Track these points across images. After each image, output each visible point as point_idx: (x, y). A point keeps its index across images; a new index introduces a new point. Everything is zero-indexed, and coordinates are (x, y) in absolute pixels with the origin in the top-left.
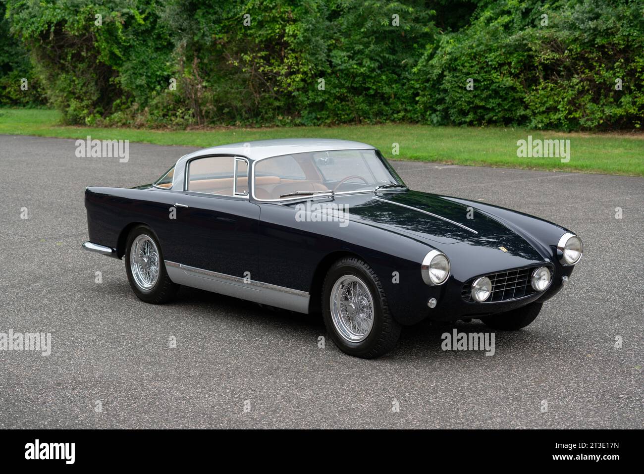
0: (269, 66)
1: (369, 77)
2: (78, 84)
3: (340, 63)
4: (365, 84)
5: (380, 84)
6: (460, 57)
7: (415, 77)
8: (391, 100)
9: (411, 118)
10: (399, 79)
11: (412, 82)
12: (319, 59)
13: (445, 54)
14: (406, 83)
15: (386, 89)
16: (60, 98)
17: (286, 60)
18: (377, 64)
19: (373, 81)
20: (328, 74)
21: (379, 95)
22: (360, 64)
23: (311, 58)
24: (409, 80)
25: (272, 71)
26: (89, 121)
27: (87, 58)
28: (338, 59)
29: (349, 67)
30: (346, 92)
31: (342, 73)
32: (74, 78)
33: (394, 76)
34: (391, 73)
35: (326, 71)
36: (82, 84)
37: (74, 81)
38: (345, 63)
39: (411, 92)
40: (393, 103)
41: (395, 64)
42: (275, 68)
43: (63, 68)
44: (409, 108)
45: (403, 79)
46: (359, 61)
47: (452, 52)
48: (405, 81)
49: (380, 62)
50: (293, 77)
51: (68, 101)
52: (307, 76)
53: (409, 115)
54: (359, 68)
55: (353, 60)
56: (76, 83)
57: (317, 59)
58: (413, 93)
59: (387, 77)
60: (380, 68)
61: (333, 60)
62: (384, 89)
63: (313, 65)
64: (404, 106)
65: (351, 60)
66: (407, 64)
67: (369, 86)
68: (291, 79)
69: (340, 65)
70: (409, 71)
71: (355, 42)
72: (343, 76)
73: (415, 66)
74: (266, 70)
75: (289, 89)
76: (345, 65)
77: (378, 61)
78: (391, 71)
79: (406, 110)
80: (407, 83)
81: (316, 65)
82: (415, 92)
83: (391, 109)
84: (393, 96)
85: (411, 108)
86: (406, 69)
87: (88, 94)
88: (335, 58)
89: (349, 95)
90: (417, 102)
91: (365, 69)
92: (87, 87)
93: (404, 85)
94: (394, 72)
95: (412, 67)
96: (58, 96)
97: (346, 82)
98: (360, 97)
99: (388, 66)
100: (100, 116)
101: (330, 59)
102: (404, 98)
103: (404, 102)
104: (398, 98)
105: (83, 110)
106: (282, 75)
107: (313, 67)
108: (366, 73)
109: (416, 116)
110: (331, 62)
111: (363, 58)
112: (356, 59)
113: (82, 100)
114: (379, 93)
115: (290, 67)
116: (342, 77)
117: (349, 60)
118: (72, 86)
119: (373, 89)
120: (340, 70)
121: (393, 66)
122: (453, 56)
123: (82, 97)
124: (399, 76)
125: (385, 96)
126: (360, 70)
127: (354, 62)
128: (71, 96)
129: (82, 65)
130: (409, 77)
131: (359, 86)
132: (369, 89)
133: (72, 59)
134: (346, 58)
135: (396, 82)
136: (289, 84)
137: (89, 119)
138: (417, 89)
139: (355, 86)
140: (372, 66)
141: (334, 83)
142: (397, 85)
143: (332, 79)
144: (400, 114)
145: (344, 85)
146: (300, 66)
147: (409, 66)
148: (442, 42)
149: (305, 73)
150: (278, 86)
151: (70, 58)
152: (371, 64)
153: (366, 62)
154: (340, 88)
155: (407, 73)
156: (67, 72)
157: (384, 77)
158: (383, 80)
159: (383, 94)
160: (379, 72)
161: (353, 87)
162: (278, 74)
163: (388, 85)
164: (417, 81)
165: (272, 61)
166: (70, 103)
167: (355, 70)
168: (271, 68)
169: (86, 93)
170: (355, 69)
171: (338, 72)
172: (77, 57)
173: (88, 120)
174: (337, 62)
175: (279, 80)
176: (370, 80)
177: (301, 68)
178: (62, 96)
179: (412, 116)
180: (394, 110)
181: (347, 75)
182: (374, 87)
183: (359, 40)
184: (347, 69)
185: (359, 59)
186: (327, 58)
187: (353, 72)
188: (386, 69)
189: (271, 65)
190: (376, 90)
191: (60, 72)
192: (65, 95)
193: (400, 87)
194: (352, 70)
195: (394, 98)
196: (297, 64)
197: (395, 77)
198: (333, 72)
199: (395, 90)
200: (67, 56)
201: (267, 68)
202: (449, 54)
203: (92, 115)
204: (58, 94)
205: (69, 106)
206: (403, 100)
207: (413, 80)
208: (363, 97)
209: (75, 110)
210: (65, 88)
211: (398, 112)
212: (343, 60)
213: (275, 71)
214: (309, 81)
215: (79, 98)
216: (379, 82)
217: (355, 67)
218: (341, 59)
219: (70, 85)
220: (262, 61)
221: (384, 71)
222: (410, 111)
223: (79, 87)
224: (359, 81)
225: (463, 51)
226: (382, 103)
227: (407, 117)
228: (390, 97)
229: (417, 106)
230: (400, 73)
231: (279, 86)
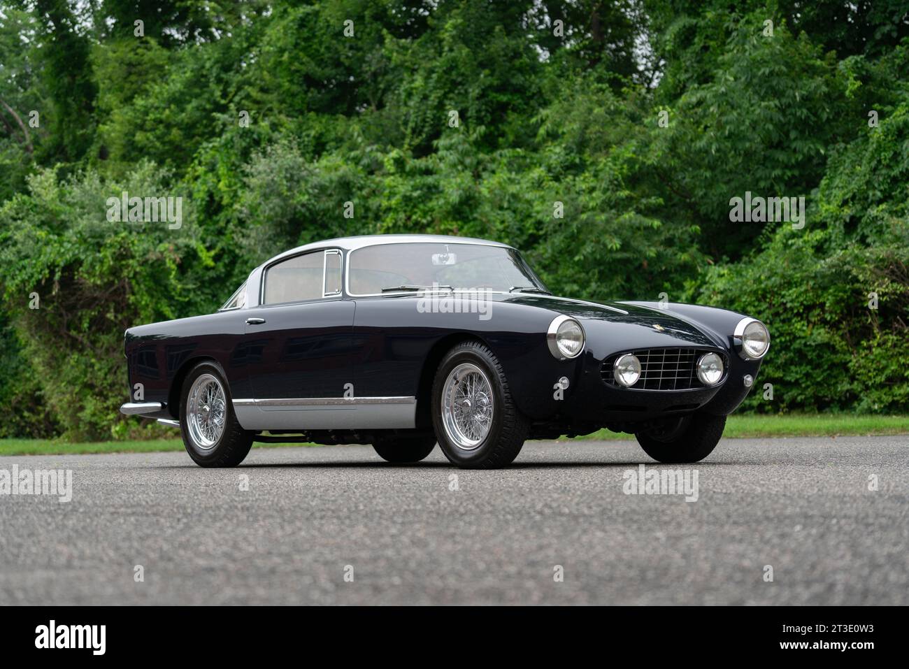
2: (100, 370)
6: (739, 296)
13: (714, 292)
16: (68, 396)
26: (117, 432)
27: (116, 325)
32: (93, 360)
36: (106, 370)
37: (92, 366)
43: (74, 345)
47: (725, 290)
51: (81, 400)
56: (96, 368)
71: (564, 279)
87: (117, 387)
92: (115, 373)
96: (64, 393)
100: (135, 423)
105: (108, 414)
113: (106, 398)
118: (89, 375)
122: (727, 296)
123: (105, 393)
128: (87, 391)
129: (108, 337)
133: (90, 328)
137: (117, 429)
148: (709, 275)
151: (86, 325)
156: (81, 351)
166: (84, 403)
169: (112, 385)
172: (100, 324)
173: (115, 429)
178: (71, 393)
183: (573, 276)
191: (68, 351)
192: (77, 389)
200: (81, 323)
202: (722, 293)
203: (122, 422)
204: (64, 389)
205: (82, 408)
209: (94, 415)
210: (76, 378)
215: (102, 395)
219: (85, 373)
223: (101, 374)
225: (745, 288)
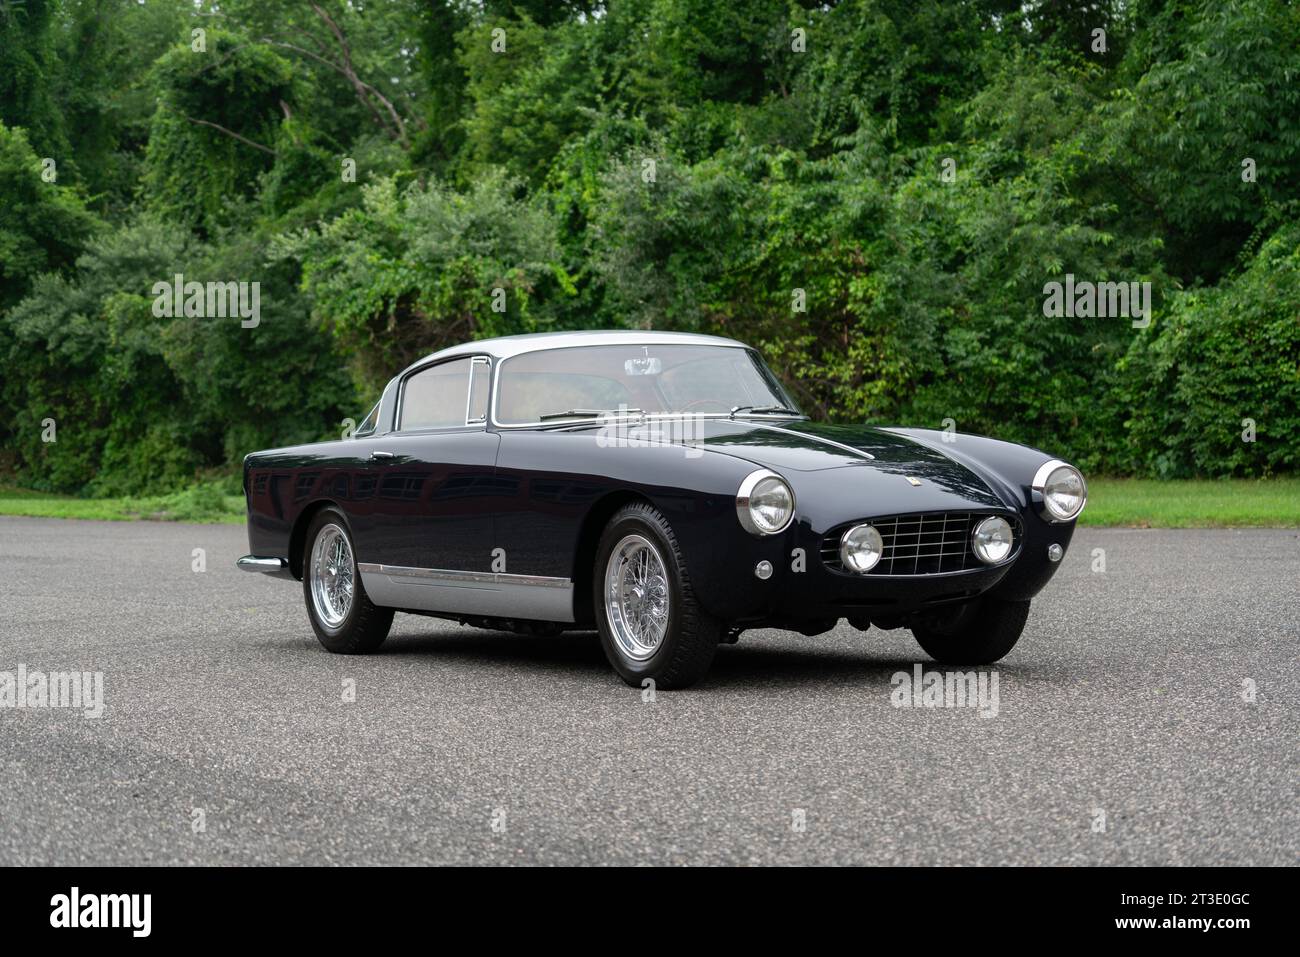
0: (818, 366)
1: (1025, 382)
3: (964, 355)
4: (1017, 396)
5: (1049, 397)
6: (1211, 331)
7: (1122, 380)
8: (1073, 429)
9: (1116, 466)
10: (1090, 386)
11: (1116, 390)
12: (920, 346)
13: (1181, 326)
14: (1102, 393)
15: (1062, 407)
17: (852, 352)
18: (1041, 355)
19: (1033, 390)
20: (941, 378)
21: (1047, 421)
22: (1006, 357)
23: (903, 346)
24: (1109, 386)
25: (824, 375)
28: (960, 346)
29: (982, 363)
30: (979, 416)
31: (969, 375)
33: (1078, 378)
34: (1073, 373)
35: (934, 373)
38: (974, 353)
39: (1113, 411)
40: (1076, 436)
41: (1080, 354)
42: (831, 369)
44: (1111, 445)
45: (1098, 384)
46: (1005, 350)
47: (1193, 323)
48: (1101, 389)
49: (1048, 351)
50: (868, 386)
52: (897, 384)
53: (1111, 460)
54: (1003, 363)
55: (990, 348)
57: (914, 347)
58: (1118, 414)
59: (1064, 381)
60: (1048, 362)
61: (949, 349)
62: (1057, 406)
63: (907, 360)
64: (1100, 442)
65: (986, 348)
66: (1106, 354)
67: (1025, 400)
68: (864, 391)
69: (963, 358)
70: (1110, 368)
71: (995, 310)
72: (972, 381)
73: (1122, 356)
74: (811, 373)
75: (861, 411)
76: (974, 358)
77: (1044, 348)
78: (1071, 370)
79: (1104, 450)
80: (1107, 393)
81: (914, 360)
82: (1122, 412)
83: (1074, 449)
84: (1076, 420)
85: (1114, 445)
86: (1103, 363)
88: (953, 344)
89: (984, 421)
90: (1126, 432)
91: (1014, 364)
93: (1099, 397)
94: (1078, 371)
95: (1115, 360)
97: (977, 394)
98: (1008, 424)
99: (1066, 358)
101: (943, 348)
102: (1099, 423)
103: (1099, 433)
104: (1089, 427)
106: (846, 383)
107: (906, 364)
108: (1017, 374)
109: (1125, 461)
110: (945, 353)
111: (1012, 344)
112: (997, 345)
114: (1048, 416)
115: (860, 366)
116: (969, 384)
117: (983, 347)
119: (1035, 408)
120: (966, 370)
121: (1077, 358)
122: (1195, 331)
124: (1090, 378)
125: (1061, 421)
126: (1005, 368)
127: (994, 351)
130: (1109, 379)
131: (1005, 403)
132: (1024, 407)
134: (976, 344)
135: (1083, 391)
136: (861, 401)
138: (1126, 404)
139: (997, 401)
140: (1032, 358)
141: (953, 397)
142: (1085, 398)
143: (949, 388)
144: (1091, 458)
145: (974, 400)
146: (881, 363)
147: (1109, 357)
148: (1175, 303)
149: (892, 378)
150: (836, 406)
152: (1028, 354)
153: (1018, 351)
154: (964, 408)
155: (1105, 372)
157: (1057, 382)
158: (1055, 388)
159: (1057, 416)
160: (1046, 371)
161: (991, 405)
162: (836, 381)
163: (1066, 398)
164: (1126, 387)
165: (828, 356)
167: (994, 369)
168: (820, 369)
170: (998, 365)
171: (960, 374)
174: (957, 352)
175: (839, 395)
176: (1027, 388)
177: (883, 367)
179: (1118, 462)
180: (1080, 450)
181: (979, 379)
182: (1037, 404)
183: (1005, 305)
184: (977, 367)
185: (1004, 345)
186: (936, 345)
187: (991, 372)
188: (1061, 366)
189: (821, 362)
190: (1041, 409)
193: (1091, 401)
194: (989, 369)
195: (1079, 427)
196: (876, 360)
197: (1081, 381)
198: (951, 375)
199: (1080, 409)
201: (815, 370)
202: (1189, 326)
206: (1098, 429)
207: (1118, 385)
208: (1017, 424)
211: (1088, 453)
212: (969, 348)
213: (830, 375)
214: (900, 394)
216: (1046, 392)
217: (995, 361)
218: (966, 346)
220: (804, 355)
221: (1058, 370)
222: (1112, 452)
224: (1004, 390)
225: (1218, 320)
226: (1055, 436)
227: (1108, 463)
228: (1070, 423)
229: (1127, 441)
230: (1091, 372)
231: (842, 406)
